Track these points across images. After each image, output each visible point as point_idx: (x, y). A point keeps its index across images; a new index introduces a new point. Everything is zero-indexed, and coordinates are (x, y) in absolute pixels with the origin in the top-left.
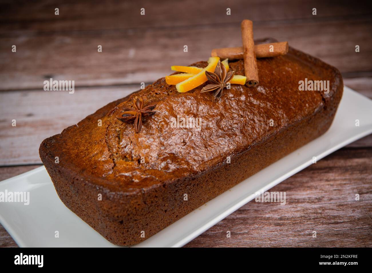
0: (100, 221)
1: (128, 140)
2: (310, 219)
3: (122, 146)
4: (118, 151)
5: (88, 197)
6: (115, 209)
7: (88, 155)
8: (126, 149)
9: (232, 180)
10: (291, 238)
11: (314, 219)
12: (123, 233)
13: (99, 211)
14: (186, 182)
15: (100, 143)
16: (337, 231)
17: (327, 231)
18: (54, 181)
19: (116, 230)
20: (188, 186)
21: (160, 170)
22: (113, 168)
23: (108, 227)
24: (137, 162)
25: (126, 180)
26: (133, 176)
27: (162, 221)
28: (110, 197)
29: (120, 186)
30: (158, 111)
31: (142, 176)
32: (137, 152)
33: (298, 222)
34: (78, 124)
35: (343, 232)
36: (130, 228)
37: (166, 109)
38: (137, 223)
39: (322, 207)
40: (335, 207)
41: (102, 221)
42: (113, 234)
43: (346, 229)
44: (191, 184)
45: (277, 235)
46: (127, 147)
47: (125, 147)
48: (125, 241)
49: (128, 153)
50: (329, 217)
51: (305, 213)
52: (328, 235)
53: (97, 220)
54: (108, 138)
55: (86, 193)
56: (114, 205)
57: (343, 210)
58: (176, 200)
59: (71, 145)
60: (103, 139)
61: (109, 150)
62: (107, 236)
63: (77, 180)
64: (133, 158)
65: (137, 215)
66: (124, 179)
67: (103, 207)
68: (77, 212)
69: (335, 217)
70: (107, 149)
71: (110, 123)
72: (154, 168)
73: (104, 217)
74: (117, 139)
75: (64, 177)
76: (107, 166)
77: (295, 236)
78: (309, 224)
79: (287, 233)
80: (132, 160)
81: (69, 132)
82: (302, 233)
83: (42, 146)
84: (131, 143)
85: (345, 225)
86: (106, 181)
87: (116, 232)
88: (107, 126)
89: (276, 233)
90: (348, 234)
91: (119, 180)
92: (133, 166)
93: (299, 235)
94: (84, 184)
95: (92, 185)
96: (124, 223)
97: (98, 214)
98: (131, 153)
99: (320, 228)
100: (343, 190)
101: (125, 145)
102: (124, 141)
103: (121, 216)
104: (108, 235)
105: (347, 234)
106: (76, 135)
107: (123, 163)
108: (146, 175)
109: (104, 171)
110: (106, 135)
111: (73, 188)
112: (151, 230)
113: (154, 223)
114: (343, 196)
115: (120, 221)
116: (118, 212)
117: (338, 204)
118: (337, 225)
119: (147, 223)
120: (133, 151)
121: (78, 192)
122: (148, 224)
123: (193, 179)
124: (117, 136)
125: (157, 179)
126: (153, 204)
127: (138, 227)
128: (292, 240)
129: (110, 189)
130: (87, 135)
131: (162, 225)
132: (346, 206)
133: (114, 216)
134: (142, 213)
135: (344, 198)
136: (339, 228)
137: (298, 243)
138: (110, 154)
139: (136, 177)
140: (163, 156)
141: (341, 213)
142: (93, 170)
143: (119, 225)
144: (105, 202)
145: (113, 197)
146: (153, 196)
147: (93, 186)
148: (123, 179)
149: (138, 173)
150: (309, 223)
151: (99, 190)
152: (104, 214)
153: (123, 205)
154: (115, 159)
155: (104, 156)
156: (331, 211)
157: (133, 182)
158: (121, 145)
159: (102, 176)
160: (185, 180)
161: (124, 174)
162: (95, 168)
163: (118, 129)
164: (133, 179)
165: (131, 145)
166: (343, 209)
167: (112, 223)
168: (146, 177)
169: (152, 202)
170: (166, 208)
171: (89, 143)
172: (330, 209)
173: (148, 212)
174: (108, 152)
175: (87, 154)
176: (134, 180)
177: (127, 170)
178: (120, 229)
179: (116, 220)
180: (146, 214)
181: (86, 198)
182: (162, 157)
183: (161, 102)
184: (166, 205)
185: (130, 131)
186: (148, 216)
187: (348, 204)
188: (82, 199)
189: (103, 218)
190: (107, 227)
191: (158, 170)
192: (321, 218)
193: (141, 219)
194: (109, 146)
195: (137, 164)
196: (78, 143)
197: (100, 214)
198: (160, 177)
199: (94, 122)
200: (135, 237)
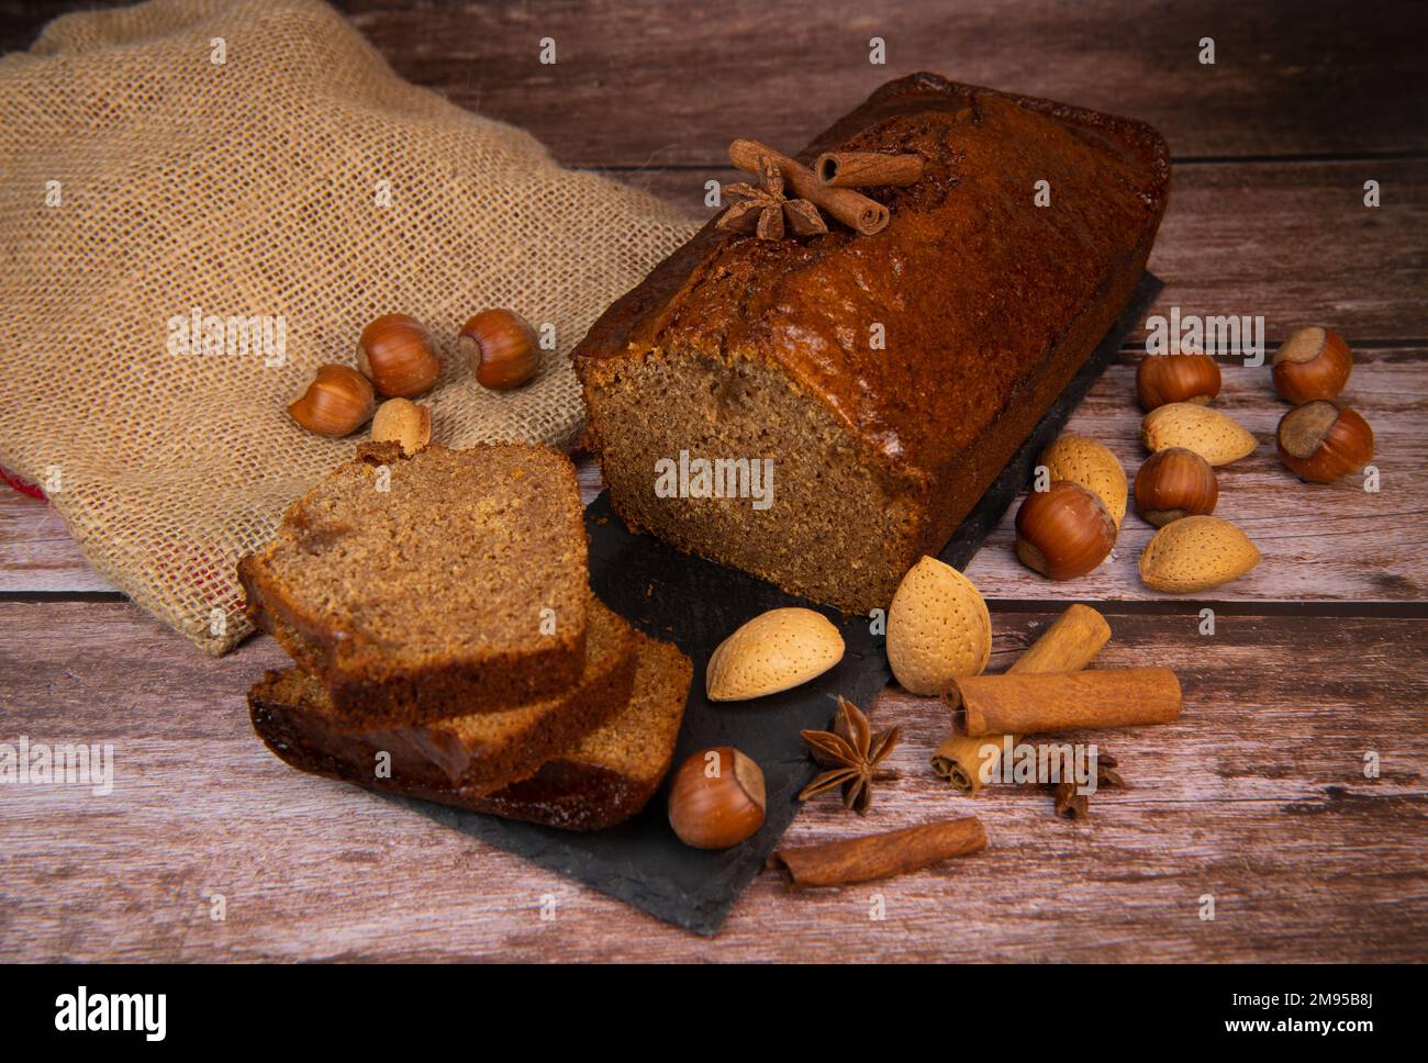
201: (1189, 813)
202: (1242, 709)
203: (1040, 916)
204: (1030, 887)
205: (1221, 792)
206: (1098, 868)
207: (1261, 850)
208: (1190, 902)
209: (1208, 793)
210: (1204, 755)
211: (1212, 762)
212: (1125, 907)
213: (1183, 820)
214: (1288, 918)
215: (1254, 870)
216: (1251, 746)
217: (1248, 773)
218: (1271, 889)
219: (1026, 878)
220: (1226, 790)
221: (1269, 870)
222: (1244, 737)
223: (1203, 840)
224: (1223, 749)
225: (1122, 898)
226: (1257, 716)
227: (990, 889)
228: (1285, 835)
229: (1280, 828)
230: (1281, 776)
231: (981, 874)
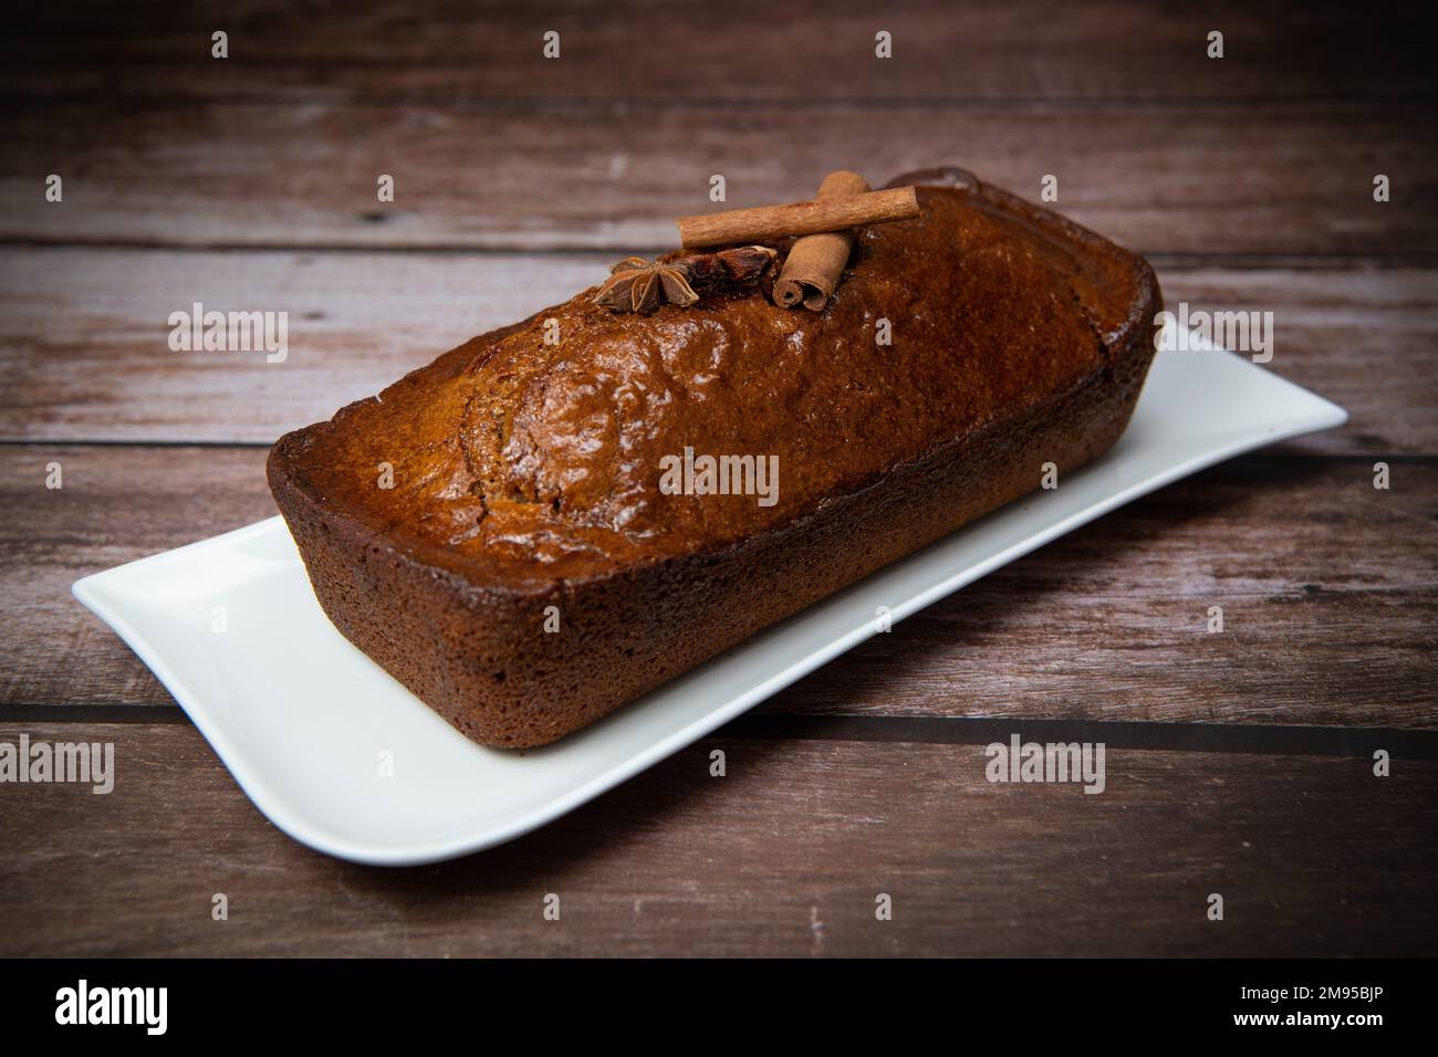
0: (437, 672)
1: (528, 440)
2: (1069, 633)
3: (508, 459)
4: (496, 472)
5: (406, 602)
6: (484, 638)
7: (408, 482)
8: (521, 465)
9: (828, 575)
10: (1009, 678)
11: (1080, 633)
12: (504, 710)
13: (436, 643)
14: (691, 567)
15: (444, 447)
16: (1141, 667)
17: (1111, 666)
18: (307, 557)
19: (484, 700)
20: (696, 583)
21: (616, 530)
22: (479, 521)
23: (461, 692)
24: (551, 505)
25: (517, 556)
26: (538, 546)
27: (619, 681)
28: (470, 600)
29: (500, 572)
30: (618, 361)
31: (564, 547)
32: (553, 476)
33: (1033, 638)
34: (381, 395)
35: (1156, 670)
36: (525, 694)
37: (641, 355)
38: (544, 681)
39: (1105, 605)
40: (1143, 608)
41: (445, 674)
42: (475, 711)
43: (1165, 663)
44: (706, 576)
45: (970, 668)
46: (523, 462)
47: (518, 461)
48: (508, 733)
49: (524, 480)
50: (1121, 630)
51: (1055, 618)
52: (1111, 675)
53: (429, 672)
54: (469, 433)
55: (400, 590)
56: (482, 623)
57: (1165, 615)
58: (661, 622)
59: (361, 453)
60: (453, 436)
61: (470, 469)
62: (456, 719)
63: (376, 550)
64: (540, 495)
65: (548, 658)
66: (513, 553)
67: (449, 630)
68: (374, 649)
69: (1138, 632)
70: (462, 465)
71: (475, 391)
72: (600, 525)
73: (451, 660)
74: (494, 438)
75: (337, 543)
76: (464, 515)
77: (1020, 673)
78: (1063, 646)
79: (998, 665)
80: (537, 500)
81: (356, 418)
82: (1042, 668)
83: (275, 454)
84: (535, 449)
85: (1164, 654)
86: (459, 556)
87: (483, 705)
88: (467, 401)
89: (969, 662)
90: (1169, 675)
91: (497, 555)
92: (537, 517)
93: (1033, 672)
94: (395, 562)
95: (419, 566)
96: (508, 679)
97: (432, 651)
98: (535, 480)
99: (1092, 656)
100: (1171, 564)
101: (517, 456)
102: (514, 443)
103: (499, 659)
104: (460, 715)
105: (1164, 677)
106: (375, 425)
107: (510, 506)
108: (577, 544)
109: (455, 529)
110: (463, 426)
111: (362, 576)
112: (585, 706)
113: (595, 687)
114: (1170, 579)
115: (498, 671)
116: (490, 647)
117: (1154, 598)
118: (1140, 653)
119: (573, 684)
120: (541, 474)
121: (376, 588)
122: (576, 686)
123: (713, 562)
124: (493, 431)
125: (608, 555)
126: (594, 629)
127: (549, 694)
128: (1011, 683)
129: (469, 580)
130: (407, 428)
131: (619, 694)
132: (1174, 606)
133: (479, 658)
134: (559, 653)
135: (1170, 586)
136: (1144, 659)
137: (1025, 691)
138: (473, 480)
139: (548, 549)
140: (626, 491)
141: (1158, 623)
142: (424, 525)
143: (492, 683)
144: (456, 616)
145: (479, 602)
146: (593, 604)
147: (422, 570)
148: (507, 552)
149: (553, 536)
150: (1063, 642)
151: (438, 581)
152: (452, 650)
153: (506, 625)
154: (488, 495)
155: (455, 486)
156: (1129, 616)
157: (536, 561)
158: (507, 455)
159: (449, 544)
160: (687, 564)
161: (511, 538)
162: (429, 519)
163: (497, 410)
164: (536, 553)
165: (536, 454)
166: (1164, 612)
167: (474, 677)
168: (575, 549)
169: (590, 623)
170: (630, 644)
171: (413, 448)
172: (1129, 611)
173: (577, 651)
174: (466, 475)
175: (404, 480)
176: (539, 555)
177: (518, 528)
178: (497, 695)
179: (485, 670)
180: (571, 657)
181: (400, 604)
182: (625, 494)
183: (627, 335)
184: (632, 634)
185: (533, 416)
186: (577, 661)
187: (1181, 601)
188: (387, 609)
189: (447, 663)
190: (458, 690)
191: (612, 531)
192: (1100, 631)
193: (556, 670)
194: (468, 460)
195: (552, 513)
196: (380, 447)
197: (438, 652)
198: (617, 550)
199: (428, 391)
200: (539, 723)
201: (1188, 603)
202: (1235, 531)
203: (1060, 672)
204: (1052, 653)
205: (1215, 588)
206: (1108, 640)
207: (1248, 628)
208: (1185, 662)
209: (1204, 589)
210: (1201, 563)
211: (1208, 568)
212: (1132, 666)
213: (1182, 608)
214: (1268, 672)
215: (1241, 641)
216: (1241, 557)
217: (1239, 575)
218: (1254, 654)
219: (1049, 647)
220: (1219, 588)
221: (1254, 641)
222: (1235, 550)
223: (1199, 621)
224: (1218, 559)
225: (1129, 661)
226: (1247, 536)
227: (1018, 655)
228: (1268, 618)
229: (1264, 613)
230: (1266, 577)
231: (1011, 645)
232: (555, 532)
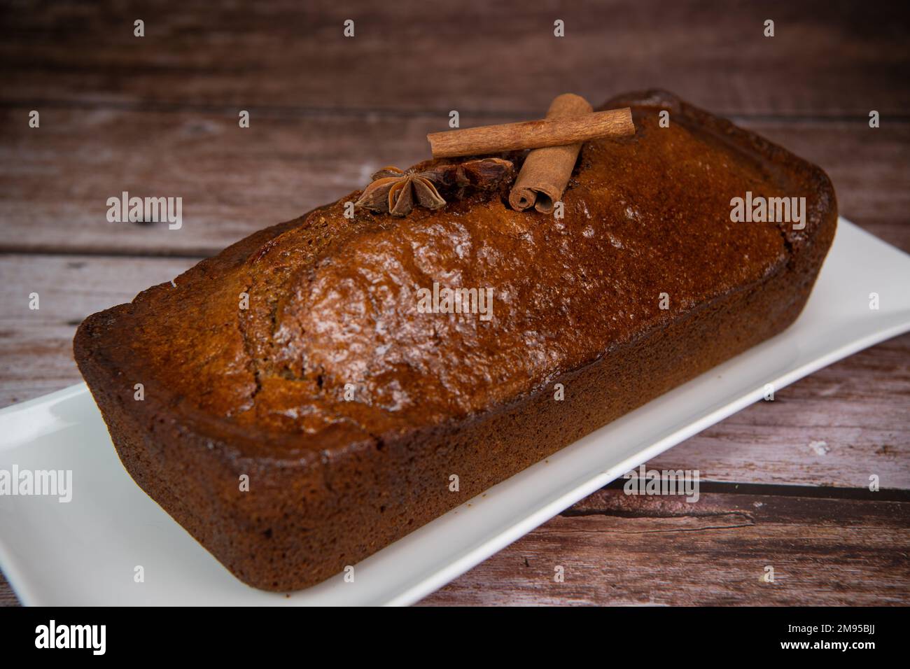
0: (215, 526)
1: (297, 326)
3: (280, 341)
4: (268, 353)
5: (187, 466)
7: (193, 359)
8: (290, 348)
9: (553, 437)
12: (272, 561)
13: (213, 503)
14: (436, 437)
15: (225, 330)
18: (107, 419)
19: (254, 553)
20: (440, 449)
21: (371, 404)
22: (253, 395)
23: (234, 545)
24: (315, 383)
25: (285, 428)
26: (302, 419)
27: (373, 533)
29: (268, 443)
30: (376, 257)
31: (327, 419)
32: (318, 357)
34: (176, 281)
36: (290, 548)
37: (396, 252)
38: (306, 537)
41: (222, 529)
42: (246, 561)
44: (448, 443)
46: (291, 345)
47: (287, 344)
48: (275, 580)
49: (292, 360)
53: (208, 526)
54: (246, 318)
55: (182, 456)
58: (410, 482)
59: (154, 333)
60: (233, 320)
61: (247, 349)
63: (162, 421)
64: (305, 373)
65: (309, 518)
66: (281, 424)
67: (223, 493)
68: (163, 500)
70: (240, 345)
71: (254, 280)
72: (357, 400)
73: (225, 518)
74: (268, 322)
75: (130, 413)
76: (240, 390)
80: (303, 378)
81: (152, 301)
83: (81, 333)
84: (302, 334)
86: (233, 427)
87: (253, 557)
88: (246, 288)
91: (267, 426)
92: (303, 392)
94: (178, 433)
95: (198, 436)
96: (275, 535)
97: (210, 509)
98: (302, 361)
101: (286, 339)
102: (283, 328)
103: (266, 519)
104: (234, 564)
106: (168, 307)
107: (280, 382)
108: (337, 417)
109: (231, 402)
110: (243, 311)
111: (151, 442)
112: (342, 555)
113: (352, 538)
115: (266, 529)
116: (259, 508)
119: (333, 538)
120: (307, 356)
121: (163, 452)
122: (335, 540)
123: (457, 431)
124: (268, 316)
125: (363, 427)
126: (351, 492)
127: (311, 547)
129: (241, 450)
130: (195, 311)
131: (373, 544)
133: (249, 518)
134: (320, 513)
138: (249, 359)
139: (310, 419)
140: (380, 370)
142: (204, 398)
143: (261, 539)
144: (228, 482)
145: (249, 471)
146: (350, 471)
147: (200, 441)
148: (276, 424)
149: (316, 410)
151: (213, 451)
152: (226, 510)
153: (272, 491)
154: (262, 372)
155: (233, 364)
157: (302, 432)
158: (278, 339)
159: (226, 415)
160: (433, 434)
161: (280, 412)
162: (209, 393)
163: (272, 298)
164: (301, 425)
165: (303, 338)
167: (245, 533)
168: (335, 421)
169: (348, 486)
170: (383, 501)
171: (199, 329)
173: (336, 511)
174: (243, 355)
175: (190, 358)
176: (304, 427)
177: (290, 404)
178: (265, 549)
179: (254, 528)
180: (330, 516)
181: (182, 467)
182: (378, 373)
183: (384, 234)
184: (384, 494)
185: (302, 304)
186: (335, 519)
188: (172, 470)
189: (223, 521)
190: (231, 543)
191: (367, 406)
193: (317, 527)
194: (246, 340)
195: (315, 389)
196: (171, 328)
197: (215, 511)
198: (372, 423)
199: (216, 278)
200: (302, 572)
232: (318, 407)
